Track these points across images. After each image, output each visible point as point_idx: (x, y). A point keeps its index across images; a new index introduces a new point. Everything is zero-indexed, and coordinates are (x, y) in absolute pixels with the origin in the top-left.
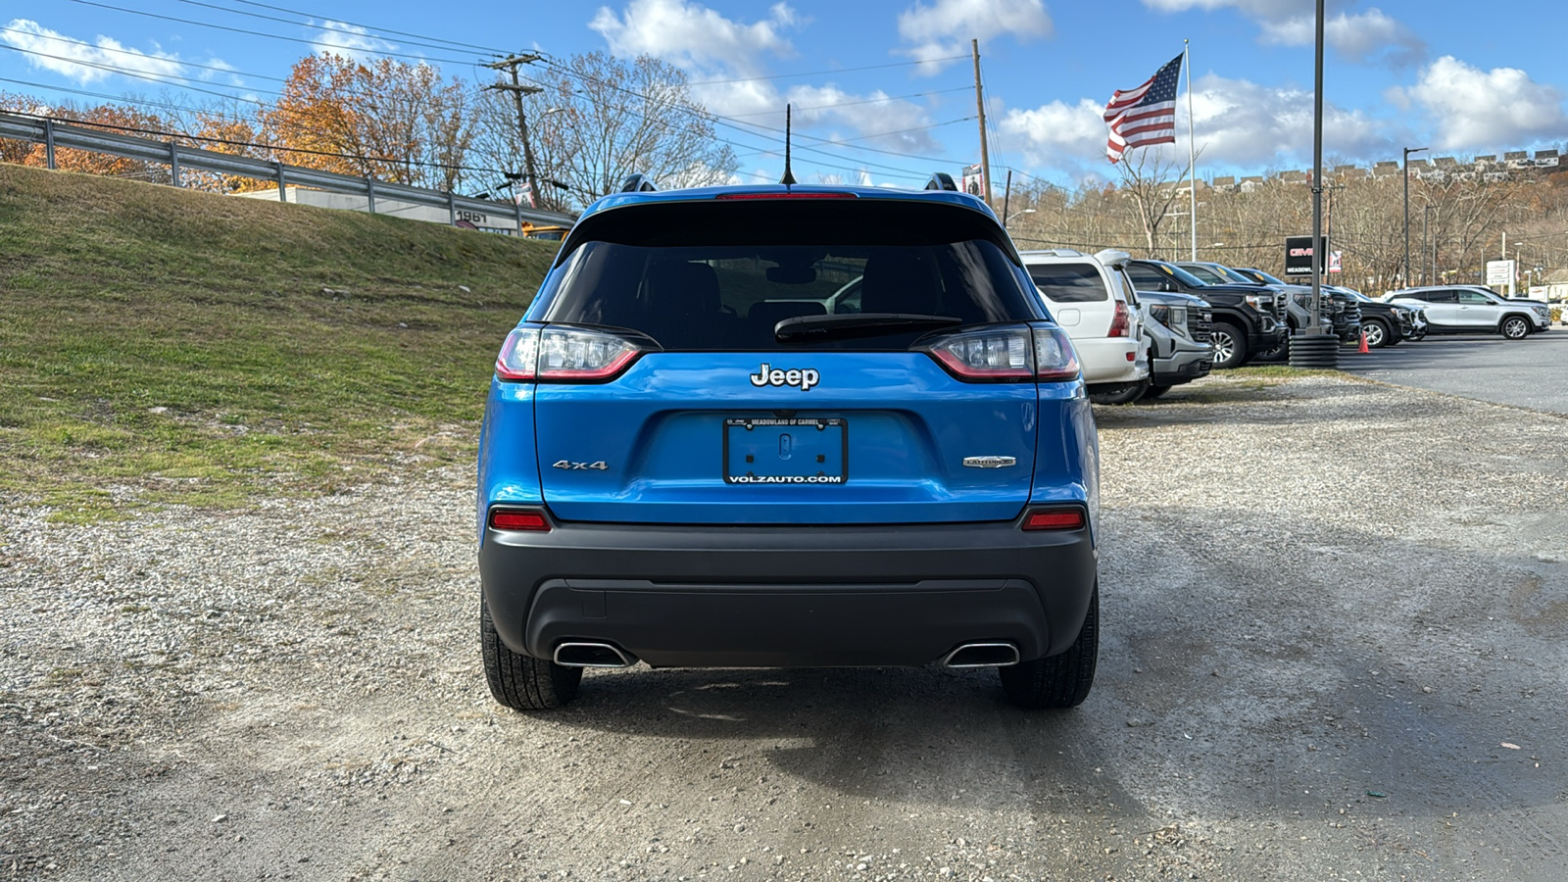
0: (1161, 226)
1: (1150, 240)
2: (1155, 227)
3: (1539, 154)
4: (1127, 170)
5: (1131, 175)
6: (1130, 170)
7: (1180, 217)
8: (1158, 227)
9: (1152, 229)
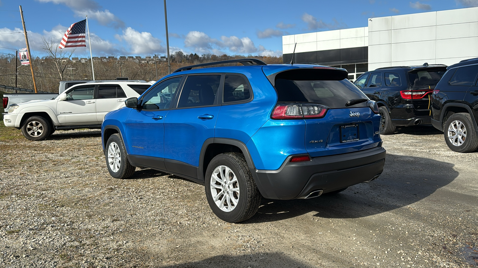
0: (64, 72)
1: (61, 76)
2: (62, 72)
3: (162, 57)
4: (51, 54)
5: (52, 55)
6: (52, 53)
7: (72, 70)
8: (63, 72)
9: (61, 73)
